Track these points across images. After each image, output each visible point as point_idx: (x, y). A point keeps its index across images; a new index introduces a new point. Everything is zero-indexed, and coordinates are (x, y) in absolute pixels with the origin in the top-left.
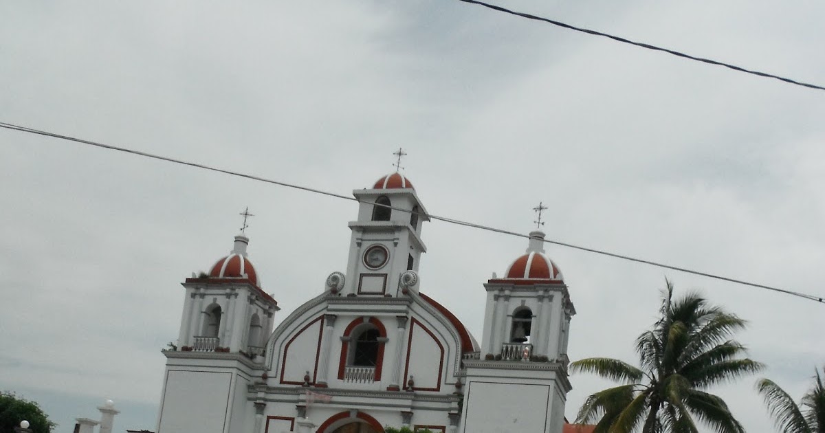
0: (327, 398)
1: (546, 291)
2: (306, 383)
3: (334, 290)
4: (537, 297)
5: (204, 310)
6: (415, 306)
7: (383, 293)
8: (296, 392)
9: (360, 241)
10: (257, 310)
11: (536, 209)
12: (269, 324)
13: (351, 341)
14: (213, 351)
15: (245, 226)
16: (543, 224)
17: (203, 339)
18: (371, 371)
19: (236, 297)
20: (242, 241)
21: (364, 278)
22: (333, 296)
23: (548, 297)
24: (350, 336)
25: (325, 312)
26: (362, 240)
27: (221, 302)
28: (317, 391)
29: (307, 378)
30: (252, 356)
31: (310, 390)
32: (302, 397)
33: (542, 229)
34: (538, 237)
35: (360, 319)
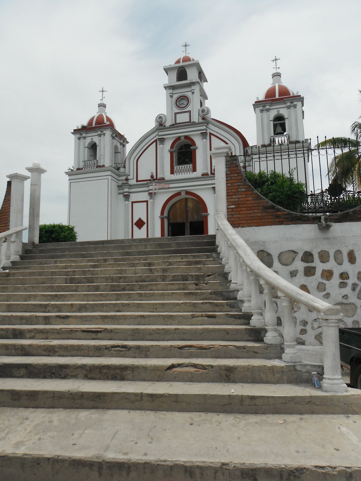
0: (166, 186)
1: (292, 103)
2: (152, 180)
3: (161, 124)
4: (286, 107)
5: (86, 146)
6: (210, 126)
7: (190, 122)
8: (147, 185)
9: (171, 94)
10: (117, 143)
11: (273, 61)
12: (124, 151)
13: (175, 151)
14: (95, 168)
15: (103, 98)
16: (279, 68)
17: (88, 162)
18: (190, 166)
19: (104, 136)
20: (102, 106)
21: (177, 115)
22: (161, 127)
23: (293, 106)
24: (174, 149)
25: (157, 137)
26: (173, 94)
27: (96, 140)
28: (160, 183)
29: (152, 177)
30: (118, 169)
31: (156, 182)
32: (151, 188)
33: (278, 71)
34: (277, 75)
35: (179, 138)
